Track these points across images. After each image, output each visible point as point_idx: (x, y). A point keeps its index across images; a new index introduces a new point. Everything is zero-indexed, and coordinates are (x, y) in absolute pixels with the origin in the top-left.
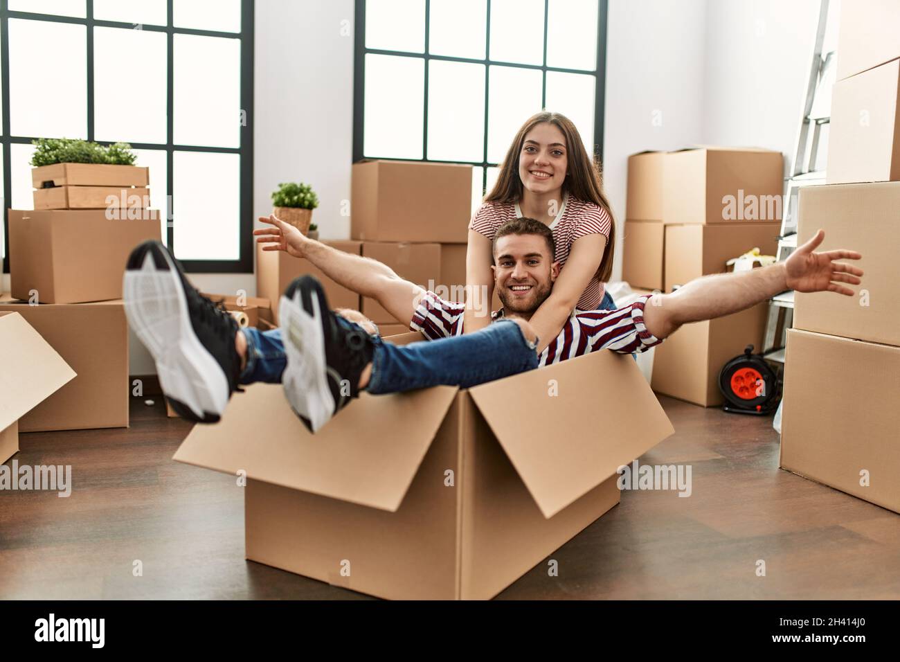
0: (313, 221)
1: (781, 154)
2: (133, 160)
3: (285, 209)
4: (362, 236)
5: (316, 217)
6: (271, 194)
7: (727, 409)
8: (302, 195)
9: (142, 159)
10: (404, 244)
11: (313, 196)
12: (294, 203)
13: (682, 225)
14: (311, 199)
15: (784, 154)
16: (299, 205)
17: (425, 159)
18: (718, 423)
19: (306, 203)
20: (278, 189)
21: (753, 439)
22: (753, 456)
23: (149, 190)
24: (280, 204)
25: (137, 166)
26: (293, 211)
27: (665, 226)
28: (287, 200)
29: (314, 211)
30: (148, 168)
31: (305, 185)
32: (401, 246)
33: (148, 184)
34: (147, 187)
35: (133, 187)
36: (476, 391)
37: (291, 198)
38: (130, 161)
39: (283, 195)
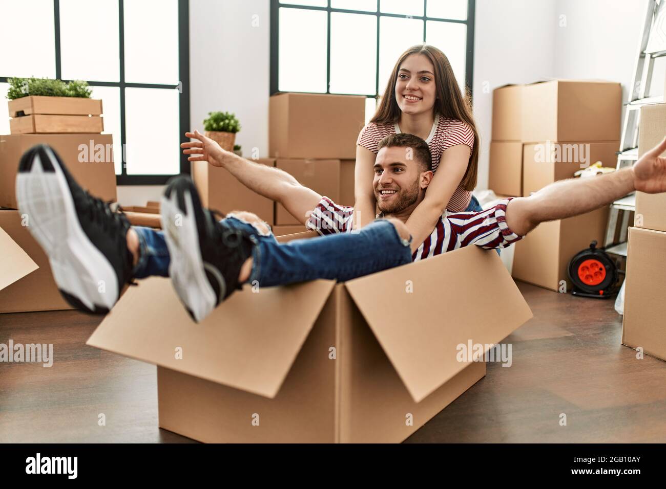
0: (237, 142)
1: (620, 84)
2: (89, 94)
3: (214, 132)
4: (277, 154)
5: (239, 139)
6: (202, 121)
7: (575, 293)
8: (227, 121)
9: (96, 93)
10: (310, 160)
11: (236, 122)
12: (220, 128)
13: (537, 143)
14: (234, 124)
15: (622, 85)
16: (224, 129)
17: (328, 92)
18: (568, 306)
19: (231, 128)
20: (208, 117)
21: (598, 319)
22: (598, 334)
23: (102, 118)
24: (210, 129)
25: (93, 99)
26: (220, 134)
27: (523, 145)
28: (215, 126)
29: (237, 134)
30: (101, 101)
31: (230, 114)
32: (307, 162)
33: (102, 113)
34: (101, 116)
35: (90, 116)
36: (352, 285)
37: (218, 124)
38: (87, 95)
39: (212, 122)
